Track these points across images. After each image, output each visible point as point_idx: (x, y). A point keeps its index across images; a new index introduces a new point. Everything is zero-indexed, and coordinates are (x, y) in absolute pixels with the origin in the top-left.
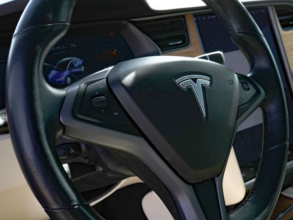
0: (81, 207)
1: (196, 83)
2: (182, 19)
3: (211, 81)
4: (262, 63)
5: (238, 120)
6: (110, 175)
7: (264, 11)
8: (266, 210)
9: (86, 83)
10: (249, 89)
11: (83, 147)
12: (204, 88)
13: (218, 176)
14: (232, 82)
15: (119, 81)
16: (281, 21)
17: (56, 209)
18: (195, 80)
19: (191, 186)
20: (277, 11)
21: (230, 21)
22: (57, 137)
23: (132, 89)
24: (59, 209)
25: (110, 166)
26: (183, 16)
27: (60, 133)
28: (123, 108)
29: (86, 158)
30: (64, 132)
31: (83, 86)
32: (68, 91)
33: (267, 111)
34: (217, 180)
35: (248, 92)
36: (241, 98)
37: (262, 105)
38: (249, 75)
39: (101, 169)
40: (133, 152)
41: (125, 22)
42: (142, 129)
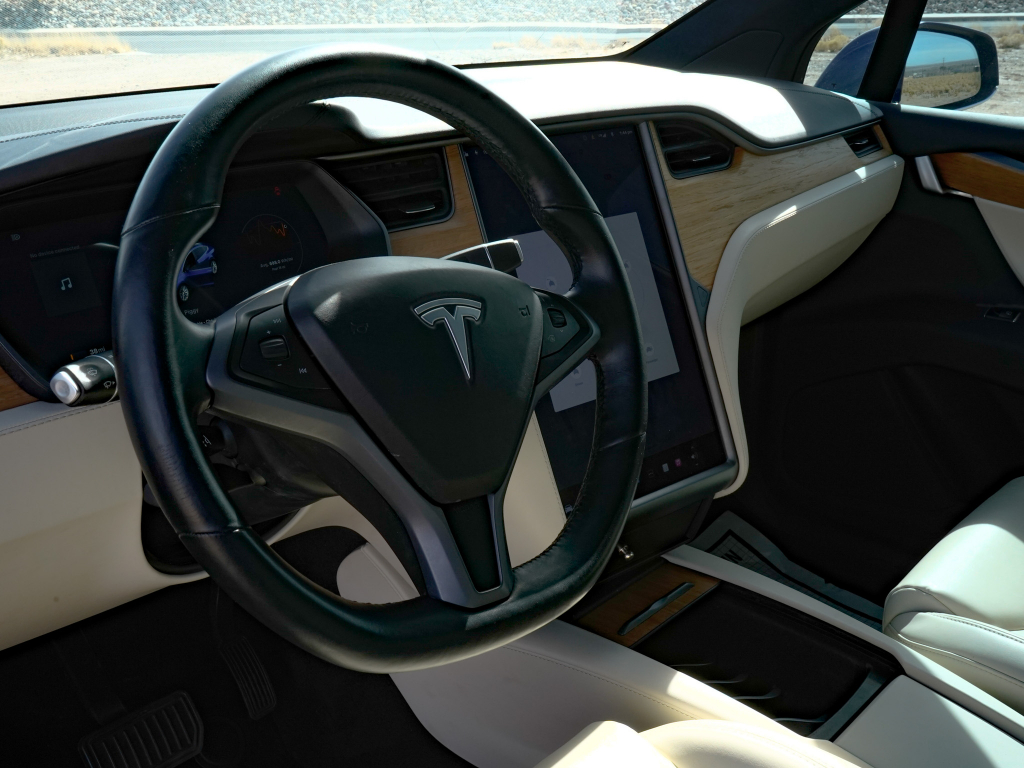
0: (245, 533)
1: (453, 313)
2: (436, 155)
3: (484, 309)
4: (598, 268)
5: (538, 387)
6: (279, 494)
7: (630, 132)
8: (590, 563)
9: (248, 314)
10: (565, 324)
11: (227, 434)
12: (468, 323)
13: (495, 492)
14: (527, 311)
15: (308, 311)
16: (669, 157)
17: (203, 533)
18: (451, 309)
19: (440, 510)
20: (660, 132)
21: (531, 183)
22: (201, 411)
23: (334, 328)
24: (207, 533)
25: (282, 473)
26: (439, 150)
27: (206, 404)
28: (315, 360)
29: (231, 458)
30: (211, 403)
31: (243, 319)
32: (219, 328)
33: (603, 369)
34: (492, 501)
35: (562, 330)
36: (545, 342)
37: (594, 355)
38: (568, 294)
39: (262, 480)
40: (331, 442)
41: (308, 165)
42: (351, 400)
